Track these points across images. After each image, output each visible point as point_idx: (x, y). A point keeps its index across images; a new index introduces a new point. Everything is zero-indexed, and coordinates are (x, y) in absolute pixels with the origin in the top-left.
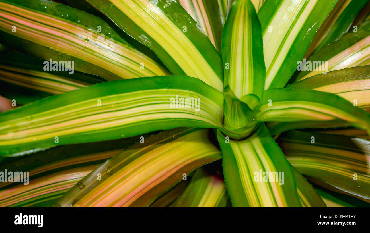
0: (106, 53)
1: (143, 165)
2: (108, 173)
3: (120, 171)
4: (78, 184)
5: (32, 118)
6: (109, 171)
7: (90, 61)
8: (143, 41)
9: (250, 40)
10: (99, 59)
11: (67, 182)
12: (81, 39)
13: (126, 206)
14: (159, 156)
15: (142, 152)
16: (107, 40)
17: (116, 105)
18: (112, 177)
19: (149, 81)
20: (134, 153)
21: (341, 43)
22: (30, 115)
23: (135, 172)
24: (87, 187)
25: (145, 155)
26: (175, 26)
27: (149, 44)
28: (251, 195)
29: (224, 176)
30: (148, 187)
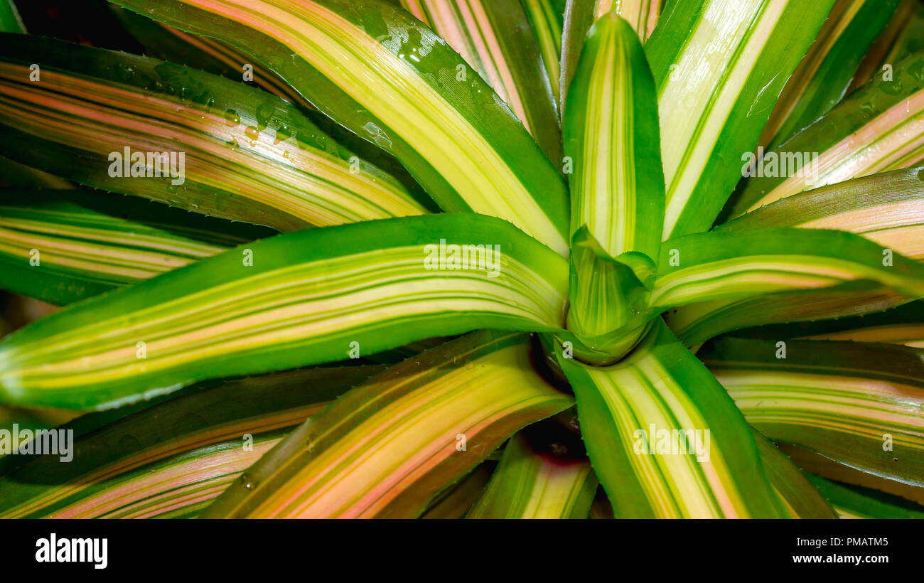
0: (281, 174)
1: (390, 427)
2: (310, 451)
3: (338, 444)
4: (241, 478)
5: (133, 321)
6: (312, 445)
7: (244, 193)
8: (373, 136)
9: (629, 119)
10: (265, 188)
11: (202, 484)
12: (219, 142)
13: (369, 515)
14: (425, 407)
15: (385, 397)
16: (281, 142)
17: (326, 284)
18: (319, 458)
19: (396, 227)
20: (367, 401)
21: (832, 123)
22: (128, 312)
23: (372, 446)
24: (263, 484)
25: (392, 406)
26: (442, 99)
27: (387, 144)
28: (652, 483)
29: (586, 444)
30: (407, 478)
